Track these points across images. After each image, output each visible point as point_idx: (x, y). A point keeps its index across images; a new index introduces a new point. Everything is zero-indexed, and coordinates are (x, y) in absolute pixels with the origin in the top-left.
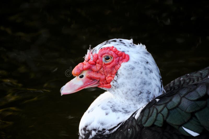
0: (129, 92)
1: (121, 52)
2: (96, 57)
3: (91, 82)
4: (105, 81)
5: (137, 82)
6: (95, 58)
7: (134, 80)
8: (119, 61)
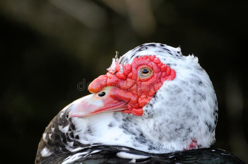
0: (166, 124)
1: (165, 65)
2: (129, 68)
3: (115, 103)
4: (137, 104)
5: (181, 112)
6: (126, 71)
7: (177, 108)
8: (161, 79)
